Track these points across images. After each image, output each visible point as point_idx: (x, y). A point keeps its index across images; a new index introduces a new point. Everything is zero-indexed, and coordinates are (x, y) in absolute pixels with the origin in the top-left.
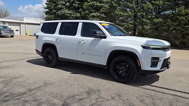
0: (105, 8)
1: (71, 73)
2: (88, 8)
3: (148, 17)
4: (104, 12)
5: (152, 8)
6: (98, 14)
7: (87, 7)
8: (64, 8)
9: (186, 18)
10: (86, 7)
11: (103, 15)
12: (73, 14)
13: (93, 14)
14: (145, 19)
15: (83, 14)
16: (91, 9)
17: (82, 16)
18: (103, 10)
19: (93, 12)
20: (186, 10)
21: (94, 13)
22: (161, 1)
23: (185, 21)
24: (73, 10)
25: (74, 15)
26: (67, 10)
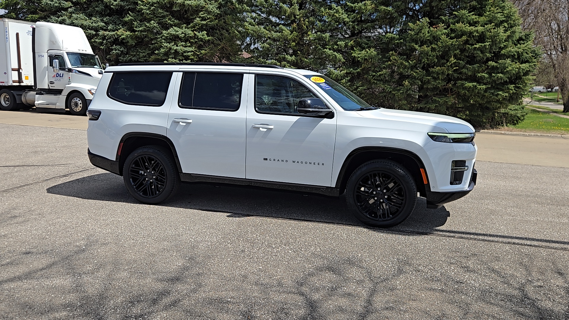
0: (209, 13)
1: (228, 216)
2: (153, 13)
3: (338, 45)
4: (206, 25)
5: (347, 20)
6: (189, 32)
7: (152, 8)
8: (71, 7)
9: (433, 49)
10: (149, 8)
11: (203, 35)
12: (103, 29)
13: (171, 31)
14: (330, 49)
15: (141, 31)
16: (164, 17)
17: (137, 37)
18: (203, 19)
19: (171, 26)
20: (432, 29)
21: (176, 28)
22: (368, 3)
23: (430, 55)
24: (102, 14)
25: (107, 33)
26: (82, 16)
